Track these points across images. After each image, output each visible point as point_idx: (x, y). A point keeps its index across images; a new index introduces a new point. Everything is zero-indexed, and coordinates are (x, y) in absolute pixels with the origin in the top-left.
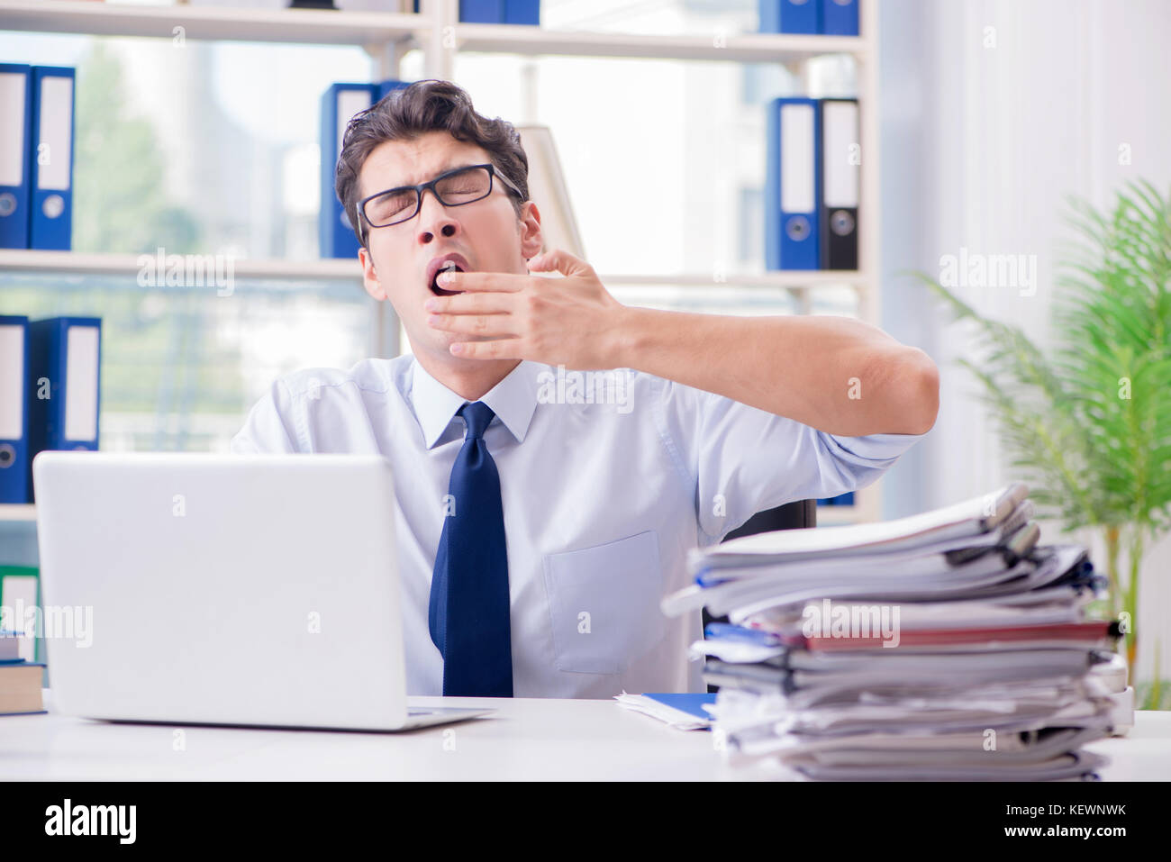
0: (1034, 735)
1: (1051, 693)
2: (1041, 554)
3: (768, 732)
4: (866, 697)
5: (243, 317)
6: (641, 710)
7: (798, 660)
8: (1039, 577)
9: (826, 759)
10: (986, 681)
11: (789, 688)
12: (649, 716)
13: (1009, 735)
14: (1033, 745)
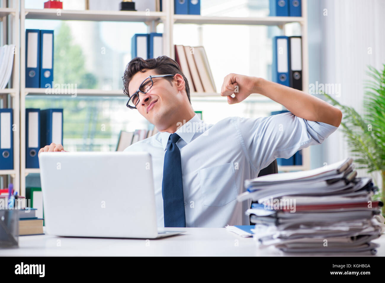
0: (355, 238)
1: (360, 224)
2: (357, 180)
3: (271, 238)
4: (302, 226)
5: (111, 108)
6: (232, 231)
7: (280, 215)
8: (356, 187)
9: (289, 246)
10: (340, 221)
11: (277, 224)
12: (235, 233)
13: (347, 238)
14: (355, 241)
